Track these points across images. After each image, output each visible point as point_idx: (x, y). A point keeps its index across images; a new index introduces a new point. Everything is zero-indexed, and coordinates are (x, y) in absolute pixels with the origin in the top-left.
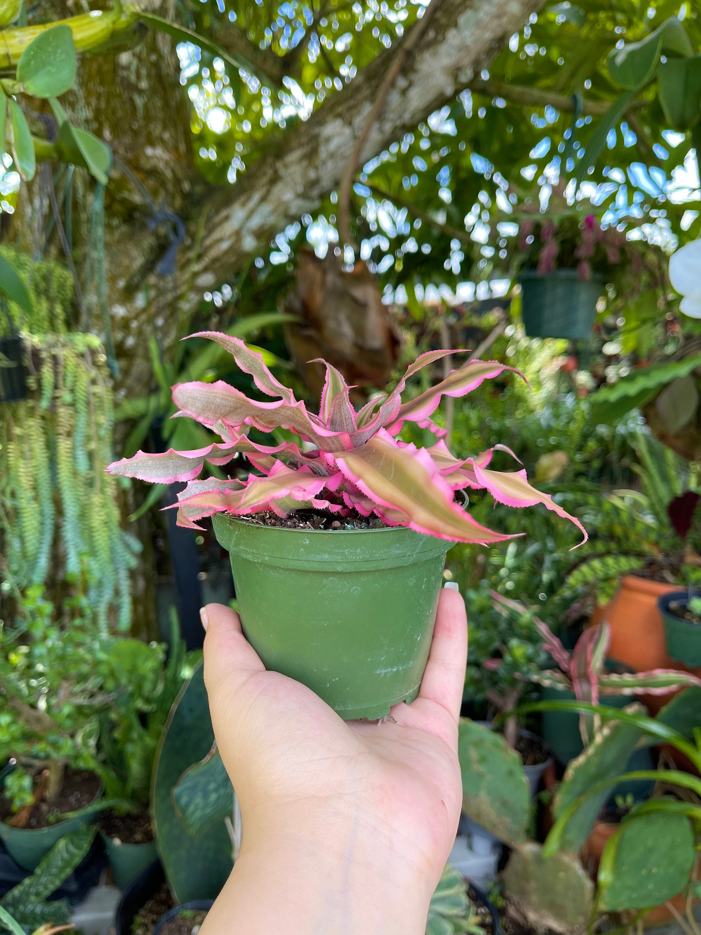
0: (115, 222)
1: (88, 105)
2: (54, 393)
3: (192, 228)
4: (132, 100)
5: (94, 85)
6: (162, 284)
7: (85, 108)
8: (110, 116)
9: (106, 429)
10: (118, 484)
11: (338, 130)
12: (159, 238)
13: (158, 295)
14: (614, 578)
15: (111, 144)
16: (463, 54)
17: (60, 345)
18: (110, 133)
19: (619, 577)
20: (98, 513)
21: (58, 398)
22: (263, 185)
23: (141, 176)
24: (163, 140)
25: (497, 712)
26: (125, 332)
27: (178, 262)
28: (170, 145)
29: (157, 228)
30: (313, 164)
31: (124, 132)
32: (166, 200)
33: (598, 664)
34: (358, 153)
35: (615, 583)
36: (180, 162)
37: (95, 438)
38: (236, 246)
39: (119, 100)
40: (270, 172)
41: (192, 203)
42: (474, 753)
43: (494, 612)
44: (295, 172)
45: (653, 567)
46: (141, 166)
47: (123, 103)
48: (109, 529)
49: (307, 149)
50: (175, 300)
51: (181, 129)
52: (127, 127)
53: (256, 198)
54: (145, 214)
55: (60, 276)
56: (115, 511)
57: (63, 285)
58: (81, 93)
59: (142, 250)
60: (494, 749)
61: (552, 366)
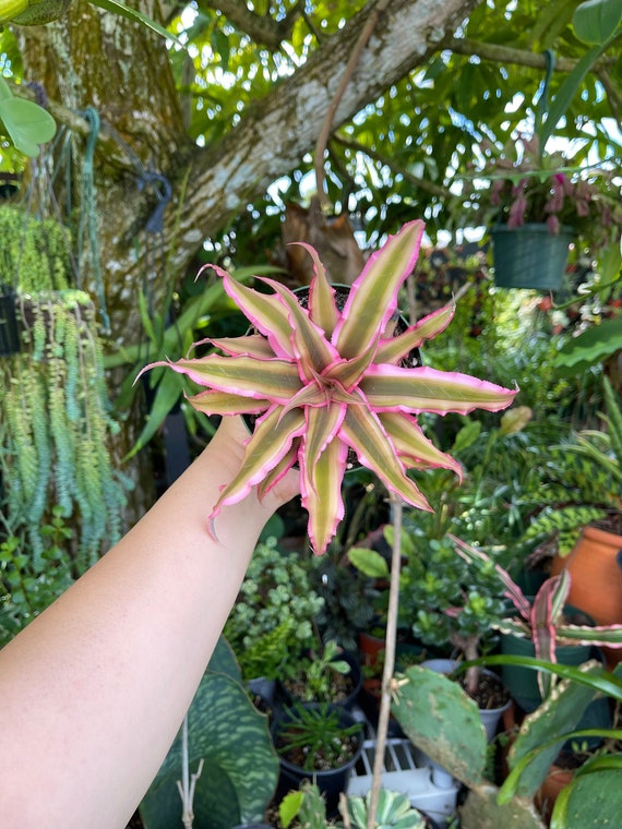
0: (107, 182)
1: (77, 73)
2: (46, 346)
3: (179, 187)
4: (118, 66)
5: (81, 53)
6: (150, 241)
7: (74, 74)
8: (97, 82)
9: (96, 379)
10: (108, 429)
11: (315, 91)
12: (148, 197)
13: (148, 251)
14: (576, 528)
15: (100, 109)
16: (435, 13)
17: (49, 302)
18: (99, 98)
19: (580, 529)
20: (89, 457)
21: (49, 351)
22: (244, 146)
23: (129, 138)
24: (149, 104)
25: (461, 652)
26: (120, 285)
27: (165, 220)
28: (156, 109)
29: (145, 187)
30: (291, 124)
31: (111, 97)
32: (153, 161)
33: (559, 613)
34: (333, 112)
35: (576, 534)
36: (165, 124)
37: (85, 387)
38: (220, 203)
39: (105, 67)
40: (251, 132)
41: (178, 163)
42: (433, 700)
43: (457, 561)
44: (274, 132)
45: (616, 517)
46: (128, 128)
47: (110, 69)
48: (100, 472)
49: (285, 110)
50: (165, 255)
51: (166, 92)
52: (113, 92)
53: (238, 158)
54: (135, 175)
55: (59, 234)
56: (106, 455)
57: (62, 242)
58: (70, 61)
59: (134, 208)
60: (453, 697)
61: (530, 306)
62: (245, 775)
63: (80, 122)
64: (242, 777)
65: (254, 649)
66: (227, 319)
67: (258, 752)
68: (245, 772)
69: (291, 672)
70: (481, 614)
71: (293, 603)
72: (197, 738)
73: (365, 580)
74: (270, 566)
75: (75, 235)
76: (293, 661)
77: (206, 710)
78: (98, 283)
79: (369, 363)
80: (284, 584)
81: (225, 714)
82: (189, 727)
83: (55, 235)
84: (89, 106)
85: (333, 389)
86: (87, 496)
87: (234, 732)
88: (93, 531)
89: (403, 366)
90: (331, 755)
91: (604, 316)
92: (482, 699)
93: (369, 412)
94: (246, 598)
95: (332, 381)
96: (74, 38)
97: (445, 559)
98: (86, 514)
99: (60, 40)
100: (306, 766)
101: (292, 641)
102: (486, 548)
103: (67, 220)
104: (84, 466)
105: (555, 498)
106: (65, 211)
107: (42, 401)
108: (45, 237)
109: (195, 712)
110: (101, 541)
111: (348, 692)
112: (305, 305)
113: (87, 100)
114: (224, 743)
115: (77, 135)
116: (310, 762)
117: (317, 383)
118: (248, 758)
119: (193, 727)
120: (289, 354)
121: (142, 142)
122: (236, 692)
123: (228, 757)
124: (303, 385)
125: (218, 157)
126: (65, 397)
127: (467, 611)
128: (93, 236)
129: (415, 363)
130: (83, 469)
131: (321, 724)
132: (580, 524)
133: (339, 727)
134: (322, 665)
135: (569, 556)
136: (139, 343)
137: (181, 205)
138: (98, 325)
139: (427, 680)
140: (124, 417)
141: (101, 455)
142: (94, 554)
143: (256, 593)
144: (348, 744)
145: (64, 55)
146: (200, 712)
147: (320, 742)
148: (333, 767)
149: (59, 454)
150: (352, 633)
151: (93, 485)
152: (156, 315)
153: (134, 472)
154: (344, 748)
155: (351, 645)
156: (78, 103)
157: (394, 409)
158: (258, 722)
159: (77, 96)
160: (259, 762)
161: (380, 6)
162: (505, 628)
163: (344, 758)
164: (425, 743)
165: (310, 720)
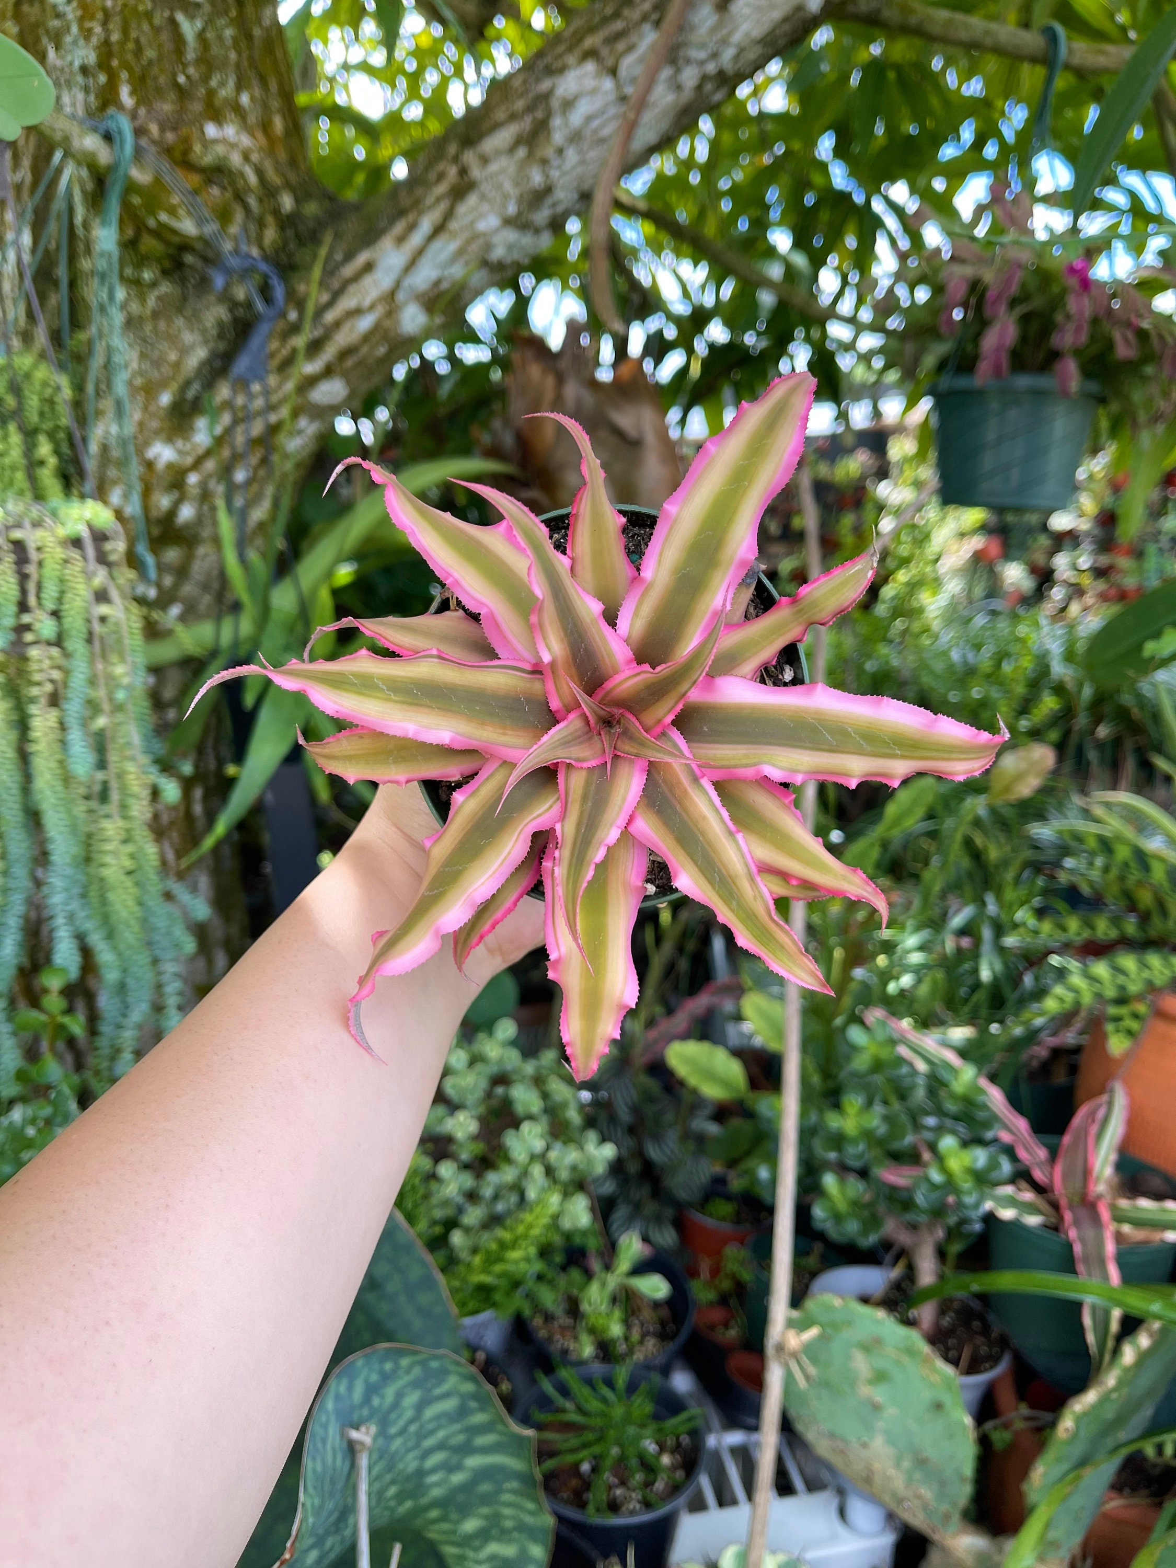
0: (147, 275)
1: (87, 38)
2: (19, 617)
3: (302, 288)
4: (173, 26)
6: (240, 400)
7: (80, 41)
8: (129, 57)
9: (129, 688)
10: (155, 793)
11: (589, 83)
12: (233, 305)
13: (236, 422)
14: (1139, 997)
15: (134, 116)
17: (27, 524)
18: (133, 93)
19: (1150, 997)
20: (114, 853)
21: (27, 628)
22: (439, 200)
23: (195, 179)
24: (238, 109)
25: (903, 1255)
26: (176, 495)
27: (272, 355)
28: (252, 119)
29: (228, 286)
30: (539, 154)
31: (159, 91)
32: (245, 229)
33: (1108, 1171)
34: (630, 128)
35: (1142, 1009)
36: (270, 151)
37: (106, 706)
38: (387, 323)
39: (146, 27)
40: (452, 171)
41: (298, 236)
42: (861, 1364)
43: (904, 1070)
44: (502, 171)
46: (193, 158)
47: (157, 30)
48: (138, 884)
49: (526, 124)
50: (273, 430)
51: (273, 86)
52: (162, 80)
53: (426, 225)
54: (206, 260)
55: (45, 384)
56: (151, 850)
57: (51, 402)
58: (71, 11)
59: (204, 332)
60: (906, 1359)
61: (961, 553)
62: (477, 1549)
63: (91, 142)
64: (469, 1553)
65: (475, 1259)
66: (388, 571)
67: (509, 1505)
68: (477, 1543)
69: (549, 1298)
70: (964, 1181)
71: (553, 1155)
72: (383, 1491)
73: (696, 1104)
74: (501, 1079)
75: (79, 387)
76: (550, 1275)
77: (403, 1432)
78: (130, 487)
79: (700, 674)
80: (534, 1118)
81: (441, 1434)
83: (37, 387)
84: (111, 110)
85: (617, 730)
86: (110, 935)
87: (458, 1467)
88: (125, 1009)
89: (764, 682)
90: (639, 1477)
91: (1099, 571)
92: (948, 1349)
94: (454, 1148)
95: (617, 711)
97: (878, 1066)
98: (111, 976)
100: (591, 1509)
101: (550, 1238)
103: (64, 356)
104: (106, 872)
105: (1086, 934)
106: (56, 338)
107: (13, 736)
110: (142, 1028)
111: (663, 1336)
112: (561, 547)
113: (108, 98)
114: (436, 1492)
115: (84, 173)
116: (598, 1496)
117: (584, 716)
118: (486, 1517)
120: (528, 654)
121: (223, 188)
122: (466, 1388)
123: (443, 1519)
124: (553, 719)
125: (382, 225)
126: (63, 727)
127: (934, 1175)
128: (120, 388)
129: (789, 675)
130: (102, 880)
131: (618, 1411)
132: (1151, 987)
133: (657, 1417)
134: (613, 1280)
135: (1128, 1055)
136: (217, 615)
137: (307, 325)
138: (131, 574)
139: (849, 1323)
140: (187, 768)
141: (141, 849)
142: (126, 1053)
143: (475, 1138)
144: (672, 1452)
146: (389, 1438)
147: (615, 1451)
148: (647, 1505)
149: (51, 847)
150: (669, 1212)
151: (124, 914)
152: (254, 555)
153: (204, 881)
154: (666, 1460)
155: (667, 1237)
156: (87, 104)
157: (748, 772)
158: (515, 1445)
159: (86, 90)
160: (509, 1524)
162: (1003, 1207)
163: (667, 1484)
164: (842, 1452)
165: (594, 1405)
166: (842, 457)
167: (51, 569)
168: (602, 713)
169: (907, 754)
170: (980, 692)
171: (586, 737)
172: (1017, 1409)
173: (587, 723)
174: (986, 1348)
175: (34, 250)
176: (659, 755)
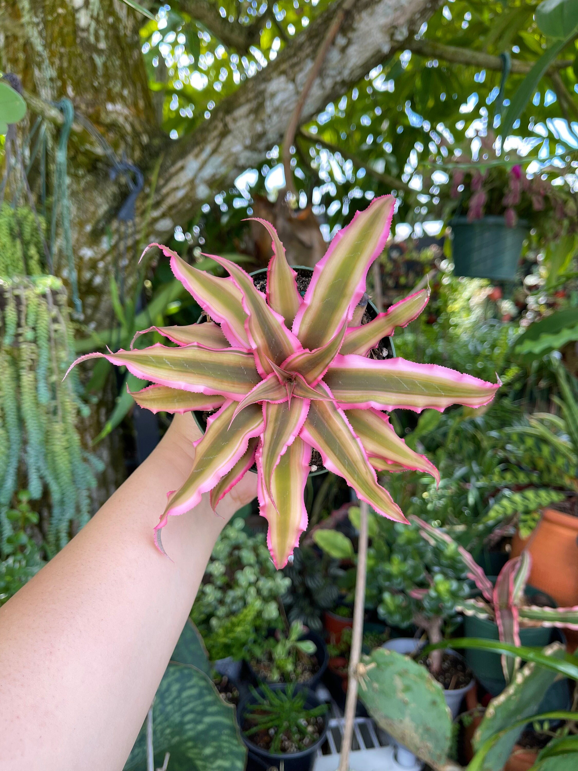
0: (81, 172)
1: (52, 66)
2: (17, 330)
3: (151, 178)
4: (92, 59)
5: (56, 46)
6: (122, 229)
7: (49, 67)
8: (72, 74)
9: (67, 362)
10: (79, 412)
11: (282, 86)
12: (120, 186)
13: (120, 239)
14: (535, 511)
15: (73, 100)
16: (398, 13)
17: (22, 288)
18: (74, 90)
19: (540, 510)
20: (59, 439)
21: (20, 335)
22: (214, 138)
23: (102, 129)
24: (122, 97)
25: (424, 633)
26: (93, 272)
27: (138, 209)
28: (129, 101)
29: (117, 177)
30: (260, 118)
31: (86, 90)
32: (126, 152)
33: (521, 594)
34: (301, 107)
35: (536, 516)
36: (138, 116)
37: (56, 371)
38: (191, 194)
39: (79, 60)
40: (221, 125)
41: (150, 154)
42: (399, 683)
43: (421, 543)
44: (243, 125)
45: (573, 500)
46: (101, 120)
47: (84, 62)
48: (70, 454)
49: (253, 104)
50: (137, 243)
51: (139, 86)
52: (87, 84)
53: (208, 149)
54: (108, 165)
55: (34, 221)
56: (76, 437)
57: (36, 230)
58: (45, 54)
59: (107, 198)
60: (419, 680)
61: (481, 296)
62: (212, 763)
63: (53, 113)
64: (208, 765)
65: (221, 631)
67: (226, 741)
68: (212, 759)
69: (258, 652)
70: (446, 597)
71: (261, 583)
72: (162, 731)
73: (330, 561)
74: (237, 547)
75: (49, 222)
76: (259, 641)
77: (172, 702)
78: (71, 269)
79: (335, 354)
80: (251, 565)
81: (191, 706)
82: (154, 720)
83: (30, 223)
84: (64, 98)
85: (294, 383)
86: (57, 478)
87: (200, 722)
88: (63, 512)
89: (372, 357)
90: (297, 736)
91: (550, 305)
92: (445, 678)
93: (335, 409)
94: (213, 579)
95: (294, 374)
96: (49, 32)
97: (409, 542)
98: (55, 496)
99: (36, 34)
100: (272, 749)
101: (258, 622)
102: (446, 528)
103: (42, 208)
104: (55, 448)
105: (514, 481)
106: (40, 200)
107: (13, 385)
108: (20, 224)
109: (160, 706)
110: (71, 522)
111: (313, 671)
112: (263, 289)
113: (62, 92)
114: (190, 734)
115: (52, 126)
116: (276, 744)
117: (276, 377)
118: (215, 747)
119: (159, 720)
120: (245, 344)
121: (115, 133)
122: (202, 683)
123: (195, 747)
124: (260, 378)
125: (189, 148)
126: (36, 380)
127: (433, 593)
128: (67, 224)
129: (385, 353)
130: (53, 451)
131: (287, 705)
132: (540, 506)
133: (305, 708)
134: (289, 644)
135: (529, 538)
136: (110, 328)
137: (153, 195)
138: (70, 310)
139: (392, 663)
140: (95, 400)
141: (71, 437)
142: (63, 535)
143: (225, 574)
144: (313, 725)
145: (39, 48)
146: (165, 705)
147: (285, 724)
148: (299, 749)
149: (29, 436)
150: (317, 612)
151: (63, 468)
152: (128, 301)
153: (105, 454)
154: (310, 729)
155: (316, 624)
156: (52, 95)
157: (363, 405)
158: (225, 712)
159: (52, 88)
160: (226, 751)
161: (347, 5)
162: (469, 609)
163: (310, 740)
164: (391, 725)
165: (276, 702)
166: (424, 249)
167: (32, 308)
168: (285, 374)
169: (447, 394)
170: (482, 365)
171: (277, 387)
172: (476, 707)
173: (278, 380)
174: (463, 678)
175: (31, 158)
176: (316, 397)
